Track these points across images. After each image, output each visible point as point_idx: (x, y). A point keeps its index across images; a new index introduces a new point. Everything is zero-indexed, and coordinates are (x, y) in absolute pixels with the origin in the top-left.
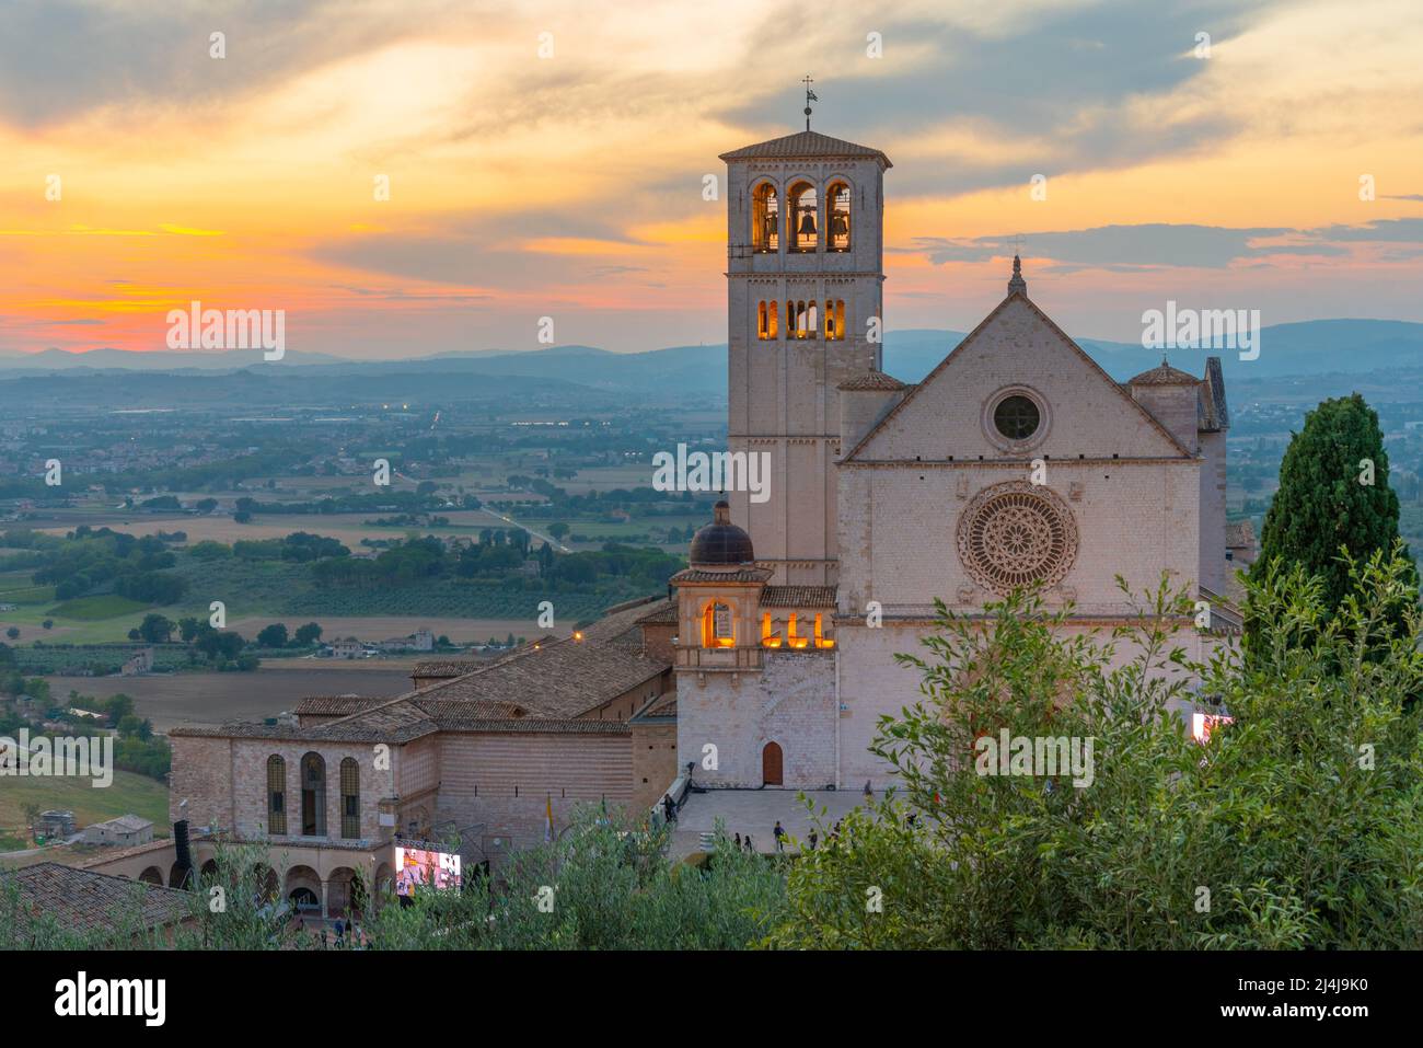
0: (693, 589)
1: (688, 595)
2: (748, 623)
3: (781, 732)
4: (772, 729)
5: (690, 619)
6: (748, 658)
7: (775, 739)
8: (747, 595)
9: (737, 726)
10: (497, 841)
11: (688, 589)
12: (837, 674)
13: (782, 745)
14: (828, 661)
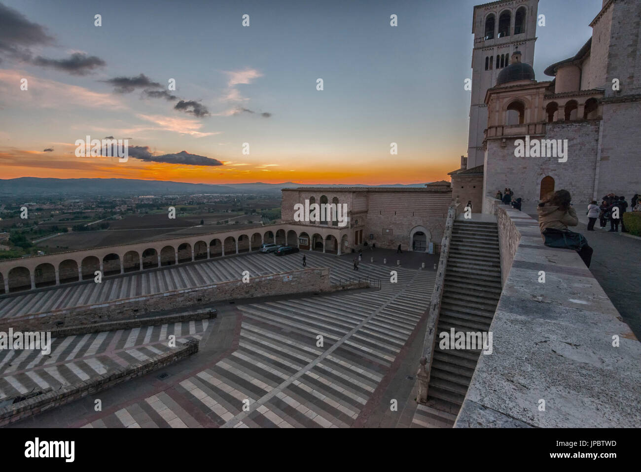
0: (501, 94)
1: (498, 98)
2: (536, 110)
3: (555, 170)
4: (548, 169)
5: (498, 111)
6: (535, 129)
7: (550, 174)
8: (538, 94)
9: (525, 168)
10: (388, 231)
11: (498, 95)
12: (601, 134)
13: (555, 178)
14: (593, 127)
